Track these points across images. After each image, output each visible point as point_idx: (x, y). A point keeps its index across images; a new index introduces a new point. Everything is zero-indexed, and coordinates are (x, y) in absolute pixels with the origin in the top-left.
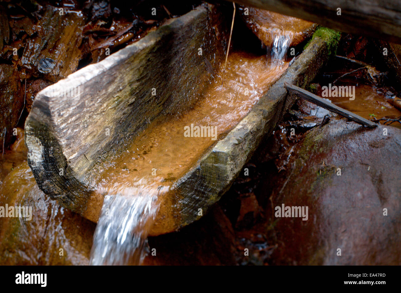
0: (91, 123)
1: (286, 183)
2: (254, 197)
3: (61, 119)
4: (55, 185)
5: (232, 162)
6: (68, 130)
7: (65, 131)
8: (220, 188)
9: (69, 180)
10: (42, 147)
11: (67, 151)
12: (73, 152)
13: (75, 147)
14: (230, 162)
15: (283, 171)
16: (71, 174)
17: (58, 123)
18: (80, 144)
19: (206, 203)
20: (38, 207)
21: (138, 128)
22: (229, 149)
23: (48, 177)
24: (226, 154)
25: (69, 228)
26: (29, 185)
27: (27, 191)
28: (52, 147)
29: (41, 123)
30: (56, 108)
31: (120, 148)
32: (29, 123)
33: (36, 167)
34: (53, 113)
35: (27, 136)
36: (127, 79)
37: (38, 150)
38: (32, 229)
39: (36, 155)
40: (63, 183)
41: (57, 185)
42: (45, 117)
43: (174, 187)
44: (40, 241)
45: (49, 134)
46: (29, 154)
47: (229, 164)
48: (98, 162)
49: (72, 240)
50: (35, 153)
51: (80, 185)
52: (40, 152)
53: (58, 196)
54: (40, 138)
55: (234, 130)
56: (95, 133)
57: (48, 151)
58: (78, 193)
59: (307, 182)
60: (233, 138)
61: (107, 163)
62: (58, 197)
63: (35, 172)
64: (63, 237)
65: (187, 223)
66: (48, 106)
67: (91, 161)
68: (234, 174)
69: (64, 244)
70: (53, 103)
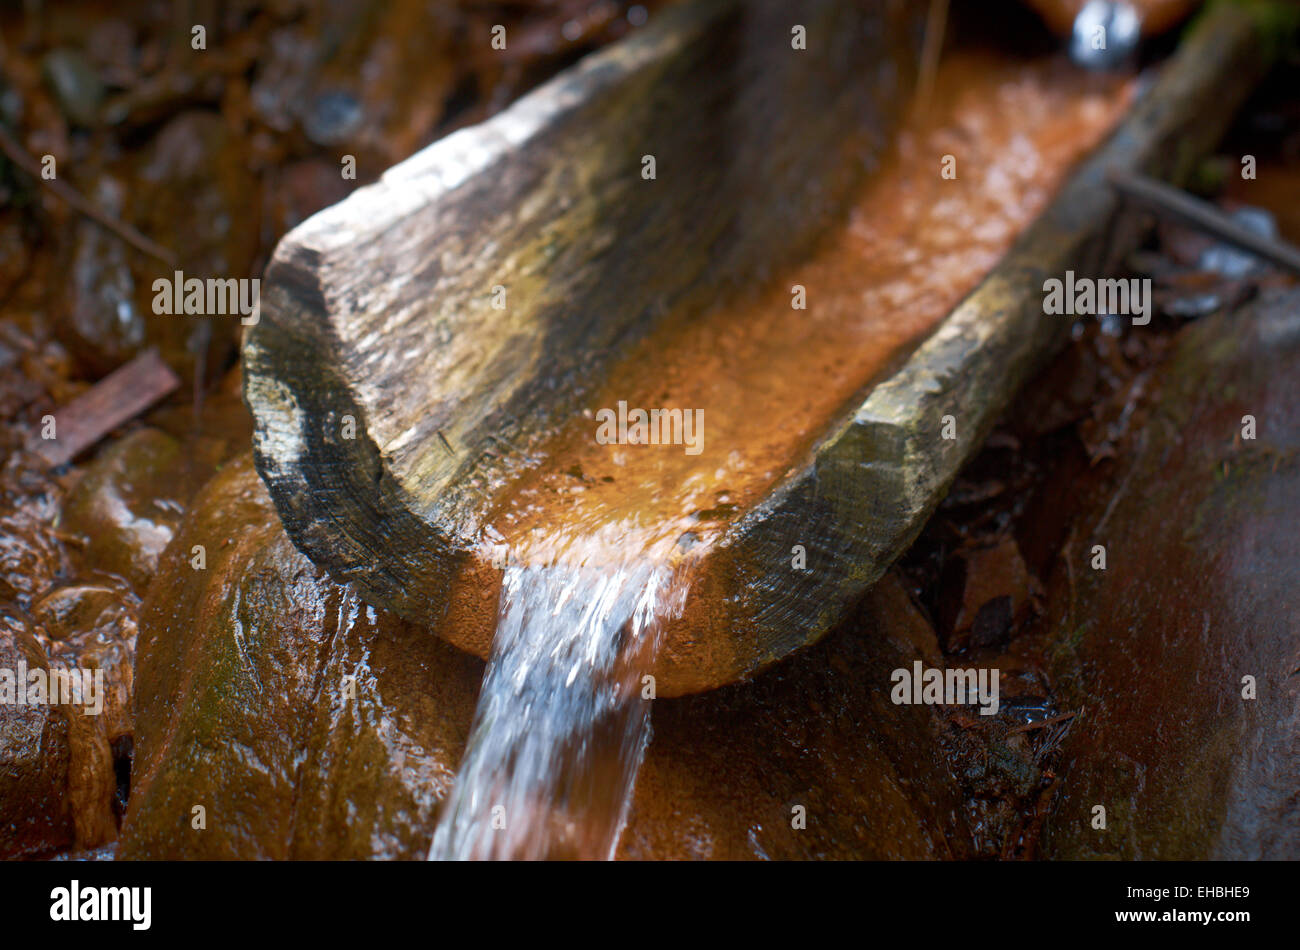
0: (462, 327)
1: (1115, 501)
2: (1013, 546)
3: (359, 321)
4: (343, 536)
5: (920, 455)
6: (385, 354)
7: (372, 358)
8: (883, 542)
9: (389, 516)
10: (297, 413)
11: (380, 425)
12: (401, 426)
13: (407, 408)
14: (912, 457)
15: (1105, 460)
16: (394, 500)
17: (348, 335)
18: (424, 398)
19: (836, 588)
20: (295, 601)
21: (623, 331)
22: (910, 412)
23: (319, 508)
24: (901, 431)
25: (395, 671)
26: (268, 525)
27: (262, 548)
28: (331, 414)
29: (295, 337)
30: (342, 284)
31: (559, 403)
32: (255, 338)
33: (283, 478)
34: (333, 301)
35: (252, 377)
36: (584, 173)
37: (288, 422)
38: (277, 673)
39: (282, 437)
40: (371, 528)
41: (351, 535)
42: (306, 315)
43: (733, 538)
44: (300, 713)
45: (320, 372)
46: (259, 435)
47: (910, 463)
48: (487, 454)
49: (404, 711)
50: (276, 431)
51: (425, 533)
52: (294, 428)
53: (354, 570)
54: (292, 386)
55: (931, 345)
56: (475, 360)
57: (319, 424)
58: (420, 559)
59: (1182, 501)
60: (926, 371)
61: (518, 457)
62: (354, 574)
63: (279, 492)
64: (374, 701)
65: (777, 655)
66: (317, 282)
67: (463, 453)
68: (930, 491)
69: (378, 725)
70: (332, 272)
